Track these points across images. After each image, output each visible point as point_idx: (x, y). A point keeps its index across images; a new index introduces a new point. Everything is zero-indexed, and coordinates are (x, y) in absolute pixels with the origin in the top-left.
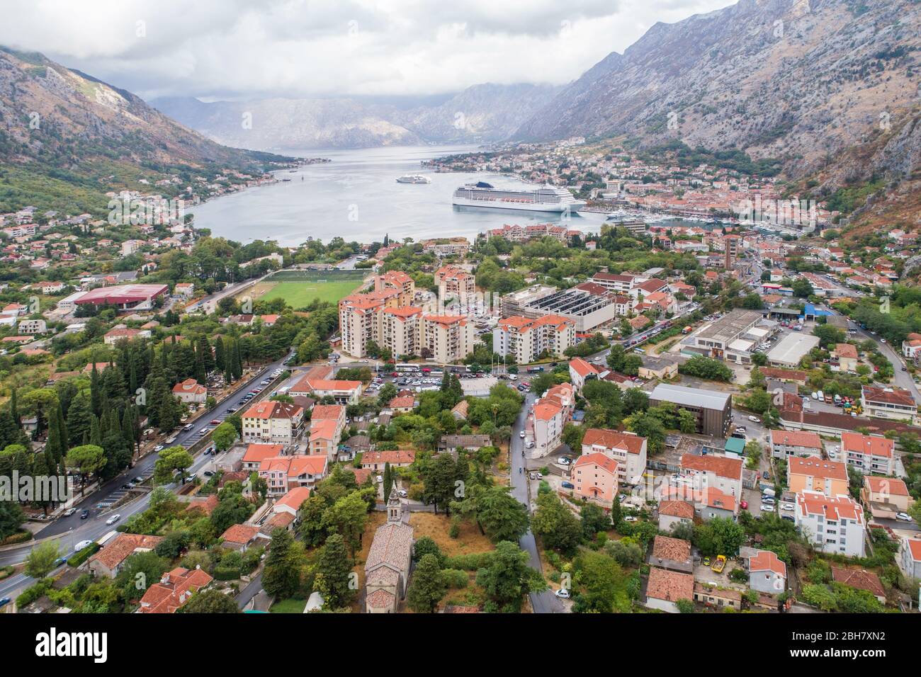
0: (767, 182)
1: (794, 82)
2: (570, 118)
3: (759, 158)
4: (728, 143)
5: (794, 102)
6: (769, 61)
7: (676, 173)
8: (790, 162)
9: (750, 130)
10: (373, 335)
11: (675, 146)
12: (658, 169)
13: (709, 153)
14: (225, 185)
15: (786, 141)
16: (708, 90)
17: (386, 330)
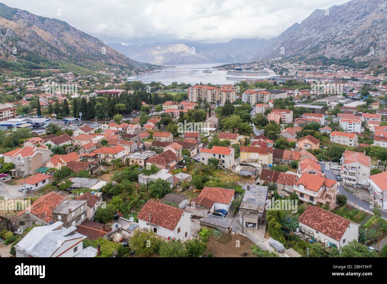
3: (359, 61)
4: (345, 56)
6: (367, 21)
8: (373, 62)
9: (356, 50)
10: (200, 96)
11: (321, 57)
12: (313, 66)
13: (336, 60)
14: (136, 72)
16: (337, 35)
17: (205, 95)
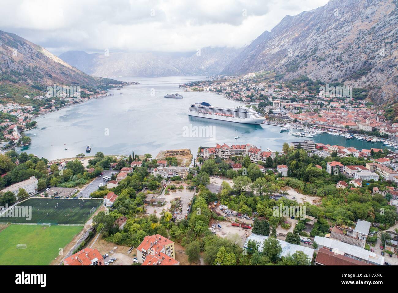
0: (360, 103)
1: (369, 43)
2: (247, 63)
4: (334, 78)
5: (371, 54)
6: (352, 31)
7: (308, 96)
8: (372, 91)
9: (346, 71)
11: (305, 79)
12: (298, 94)
13: (323, 84)
15: (368, 78)
16: (319, 48)
